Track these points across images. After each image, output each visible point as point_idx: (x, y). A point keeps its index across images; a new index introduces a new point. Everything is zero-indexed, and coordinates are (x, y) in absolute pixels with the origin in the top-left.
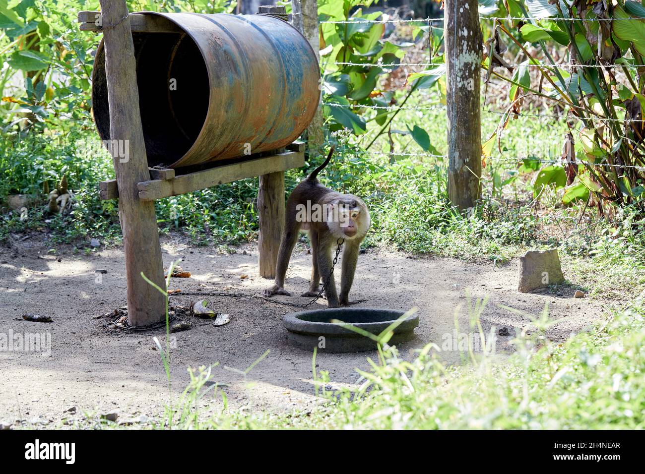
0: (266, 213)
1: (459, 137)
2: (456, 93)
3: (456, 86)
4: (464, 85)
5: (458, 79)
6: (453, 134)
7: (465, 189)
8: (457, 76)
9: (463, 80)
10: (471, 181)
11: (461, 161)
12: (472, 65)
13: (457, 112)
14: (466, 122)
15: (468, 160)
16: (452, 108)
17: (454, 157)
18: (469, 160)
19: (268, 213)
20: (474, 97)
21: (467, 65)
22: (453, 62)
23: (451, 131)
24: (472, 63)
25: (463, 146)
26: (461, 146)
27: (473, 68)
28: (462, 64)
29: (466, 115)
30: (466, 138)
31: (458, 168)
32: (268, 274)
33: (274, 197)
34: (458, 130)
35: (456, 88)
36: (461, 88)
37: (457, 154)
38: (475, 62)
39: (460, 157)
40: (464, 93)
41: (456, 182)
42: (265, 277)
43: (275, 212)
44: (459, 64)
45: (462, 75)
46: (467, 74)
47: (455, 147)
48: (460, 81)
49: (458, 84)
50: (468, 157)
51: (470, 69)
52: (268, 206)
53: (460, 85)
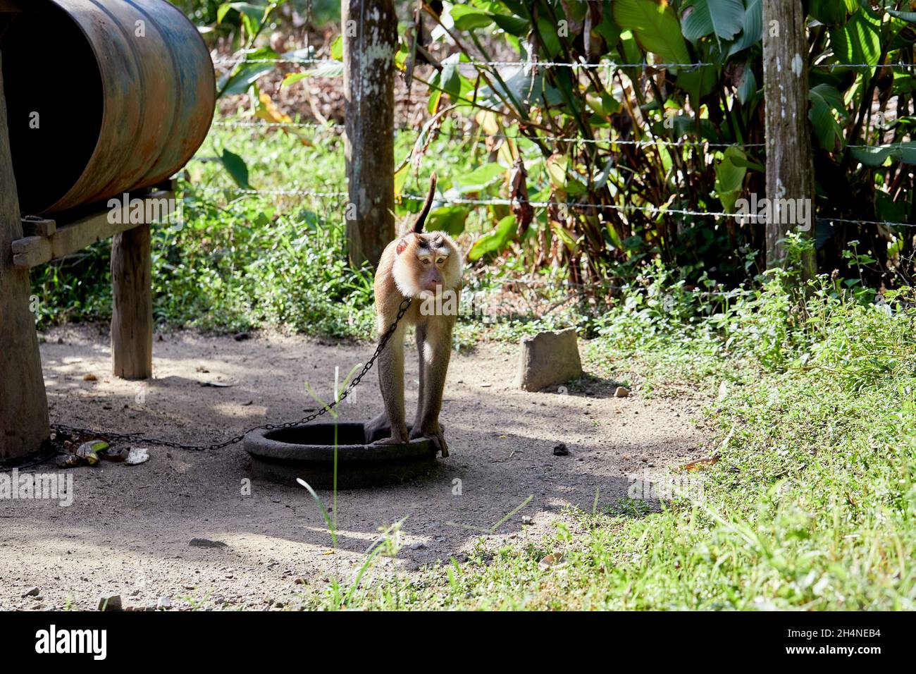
0: (126, 283)
1: (366, 168)
2: (362, 103)
3: (363, 93)
4: (373, 92)
5: (366, 83)
6: (357, 163)
7: (374, 241)
8: (363, 78)
9: (373, 84)
10: (383, 230)
11: (369, 201)
12: (385, 63)
13: (364, 130)
14: (376, 145)
15: (378, 200)
16: (355, 125)
17: (359, 196)
18: (382, 200)
19: (130, 282)
20: (387, 109)
21: (378, 63)
22: (357, 57)
23: (353, 158)
24: (385, 59)
25: (372, 179)
26: (368, 179)
27: (386, 67)
28: (371, 61)
29: (376, 135)
30: (377, 169)
31: (364, 212)
32: (128, 372)
33: (139, 258)
34: (364, 156)
35: (362, 97)
36: (369, 96)
37: (363, 192)
38: (388, 59)
39: (367, 196)
40: (374, 103)
41: (362, 232)
42: (123, 377)
43: (139, 281)
44: (365, 61)
45: (371, 77)
46: (378, 75)
47: (360, 181)
48: (368, 86)
49: (365, 90)
50: (379, 196)
51: (382, 68)
52: (131, 272)
53: (367, 92)
